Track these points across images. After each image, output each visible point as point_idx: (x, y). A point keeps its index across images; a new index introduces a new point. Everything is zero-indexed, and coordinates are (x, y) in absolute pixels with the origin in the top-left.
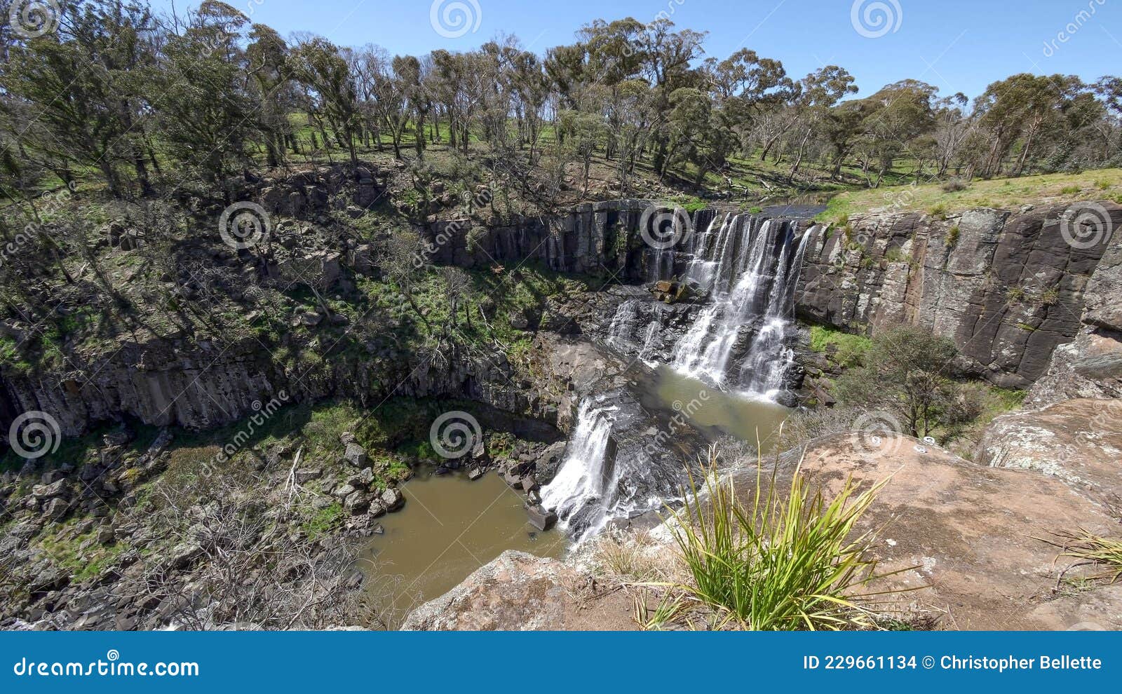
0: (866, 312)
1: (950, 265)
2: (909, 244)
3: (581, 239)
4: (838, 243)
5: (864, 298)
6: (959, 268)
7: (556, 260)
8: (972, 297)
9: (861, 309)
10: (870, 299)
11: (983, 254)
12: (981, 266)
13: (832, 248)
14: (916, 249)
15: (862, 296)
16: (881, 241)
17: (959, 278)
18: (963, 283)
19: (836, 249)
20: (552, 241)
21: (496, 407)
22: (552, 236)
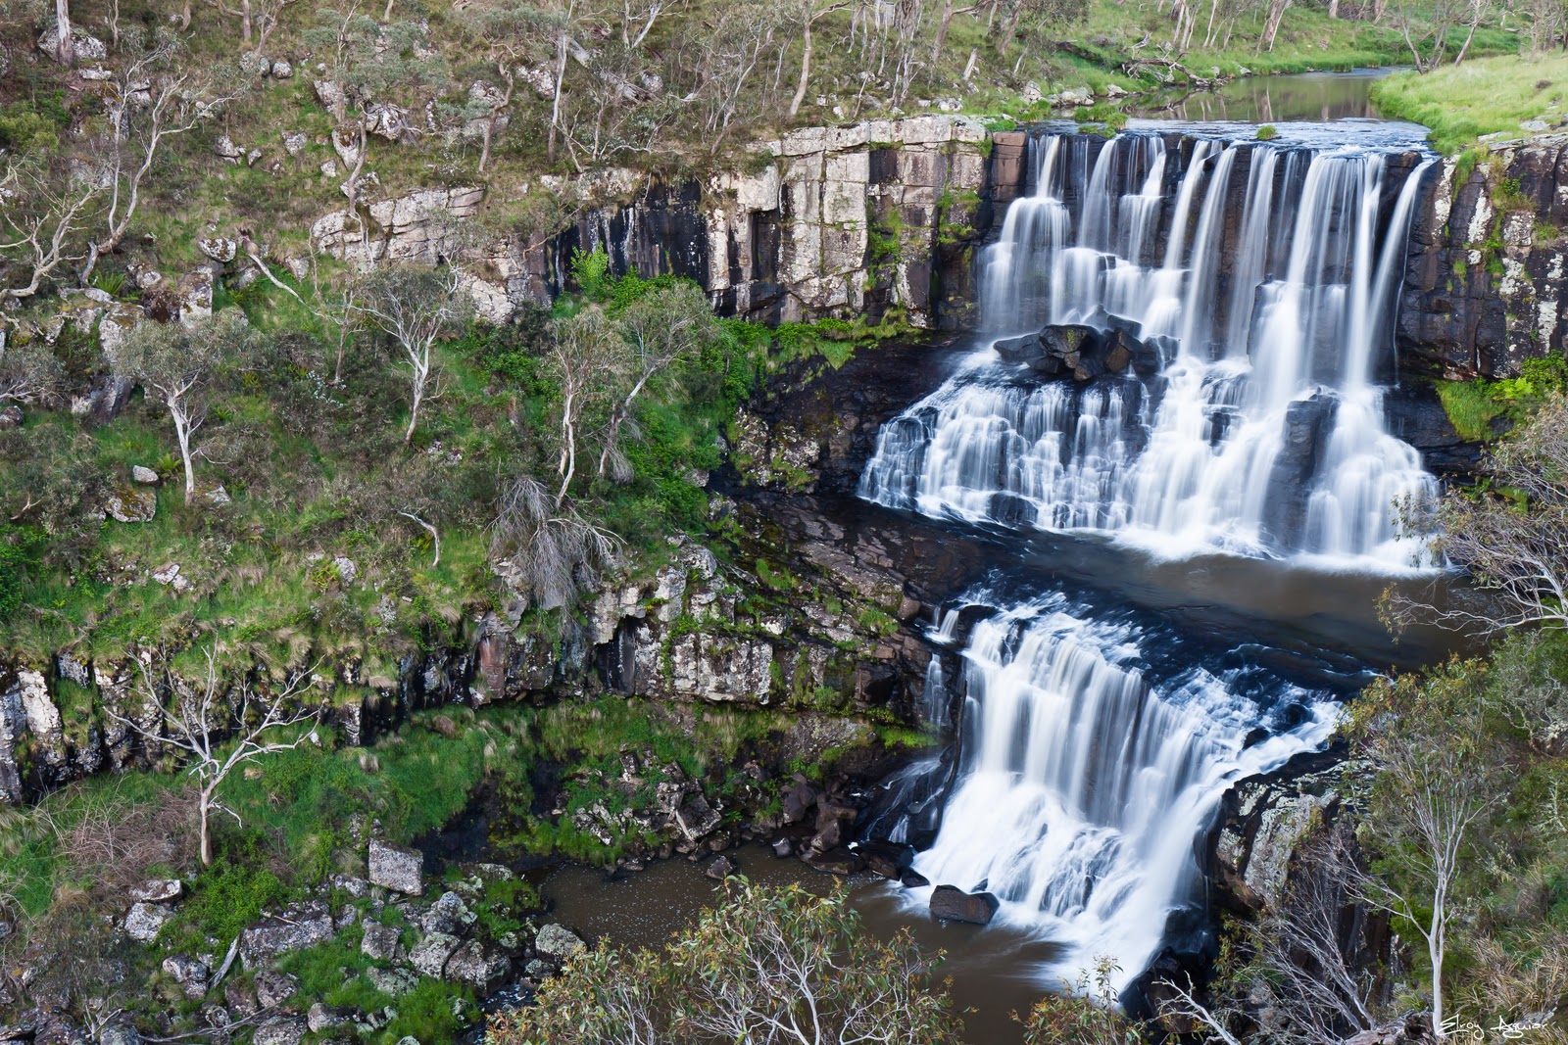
0: (1556, 338)
4: (1481, 200)
5: (1548, 310)
7: (728, 295)
9: (1545, 334)
10: (1560, 311)
13: (1471, 210)
15: (1542, 308)
19: (1482, 213)
20: (719, 242)
21: (717, 697)
22: (721, 226)
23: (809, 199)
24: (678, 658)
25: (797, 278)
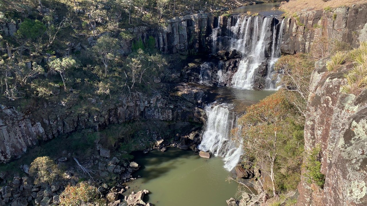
0: (309, 49)
1: (335, 27)
2: (320, 21)
3: (175, 36)
4: (295, 24)
5: (307, 43)
6: (338, 27)
7: (163, 48)
8: (343, 36)
9: (307, 48)
10: (309, 44)
11: (344, 22)
12: (344, 25)
13: (293, 26)
14: (323, 23)
15: (306, 43)
16: (310, 21)
17: (338, 30)
18: (339, 32)
19: (295, 26)
20: (161, 38)
21: (162, 119)
22: (161, 36)
23: (176, 30)
24: (155, 113)
25: (175, 44)
